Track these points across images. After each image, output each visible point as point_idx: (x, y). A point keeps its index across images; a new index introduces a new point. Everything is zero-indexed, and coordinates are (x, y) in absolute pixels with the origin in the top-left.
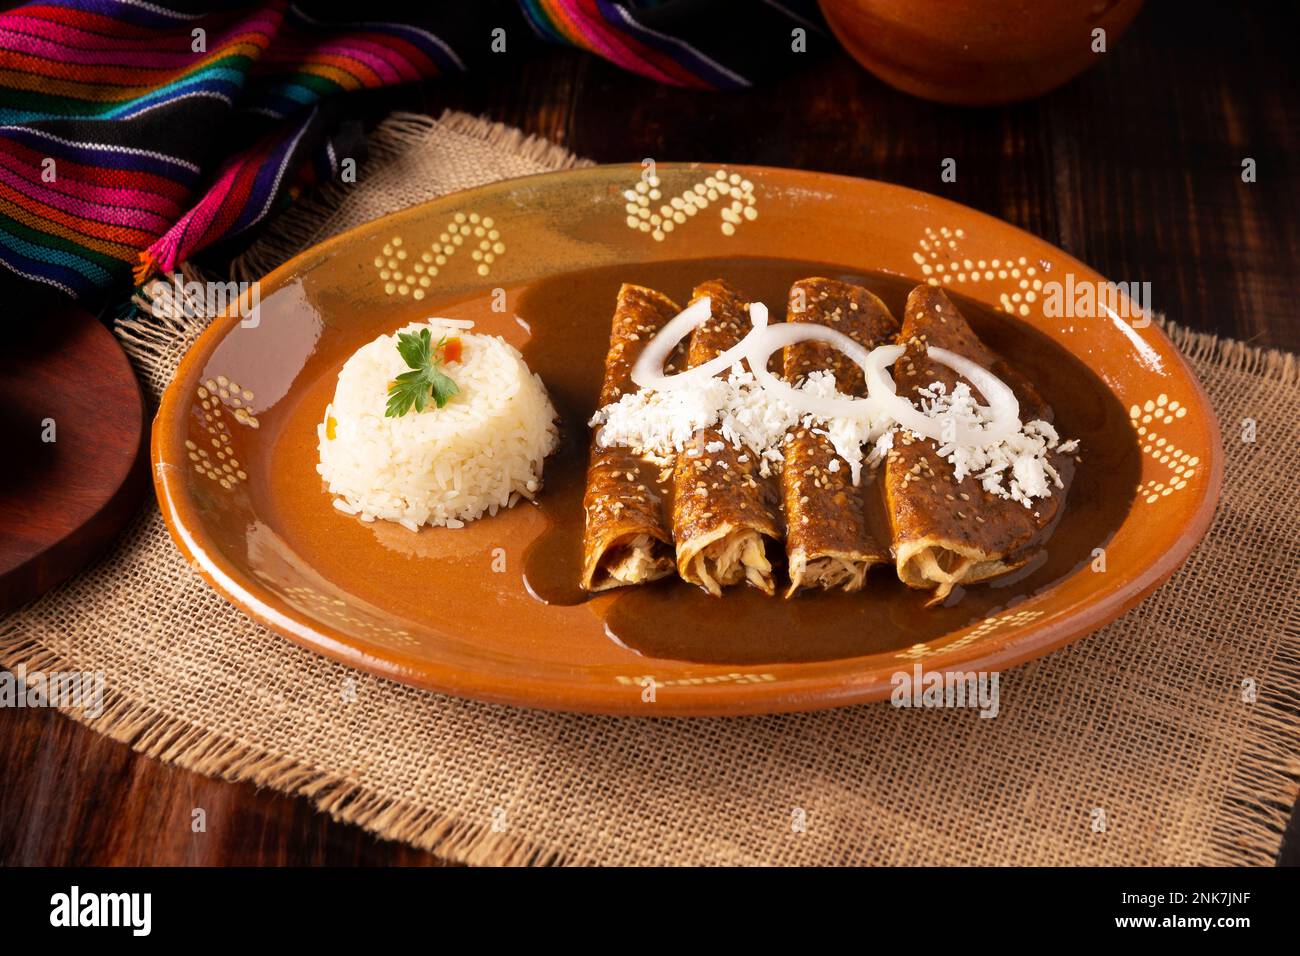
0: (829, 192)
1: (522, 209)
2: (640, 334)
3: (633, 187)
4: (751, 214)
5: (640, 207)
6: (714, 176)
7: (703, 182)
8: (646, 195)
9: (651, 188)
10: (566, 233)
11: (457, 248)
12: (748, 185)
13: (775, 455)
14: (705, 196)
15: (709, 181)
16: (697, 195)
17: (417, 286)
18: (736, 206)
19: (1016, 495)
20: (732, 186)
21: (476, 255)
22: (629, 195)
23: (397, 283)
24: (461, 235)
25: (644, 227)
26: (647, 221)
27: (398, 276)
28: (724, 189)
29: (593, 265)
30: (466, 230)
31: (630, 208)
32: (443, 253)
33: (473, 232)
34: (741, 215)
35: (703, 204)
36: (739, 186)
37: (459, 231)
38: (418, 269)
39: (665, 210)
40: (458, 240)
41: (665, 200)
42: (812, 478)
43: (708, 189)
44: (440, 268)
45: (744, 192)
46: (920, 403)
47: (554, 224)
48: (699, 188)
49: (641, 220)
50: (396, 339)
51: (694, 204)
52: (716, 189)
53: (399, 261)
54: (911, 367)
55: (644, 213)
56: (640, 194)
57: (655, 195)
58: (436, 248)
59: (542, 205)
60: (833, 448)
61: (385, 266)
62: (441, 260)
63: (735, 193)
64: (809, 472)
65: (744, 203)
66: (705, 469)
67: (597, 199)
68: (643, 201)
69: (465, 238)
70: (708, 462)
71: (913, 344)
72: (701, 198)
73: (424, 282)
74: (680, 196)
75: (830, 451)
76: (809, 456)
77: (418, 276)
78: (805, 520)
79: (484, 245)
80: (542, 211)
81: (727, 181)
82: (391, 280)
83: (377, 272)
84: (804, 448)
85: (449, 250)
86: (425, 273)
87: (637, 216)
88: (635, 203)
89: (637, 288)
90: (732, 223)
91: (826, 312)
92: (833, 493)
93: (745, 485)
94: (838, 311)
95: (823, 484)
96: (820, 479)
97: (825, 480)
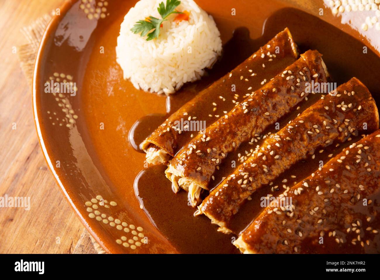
4: (378, 27)
16: (361, 3)
28: (374, 8)
42: (241, 177)
51: (358, 6)
64: (243, 174)
78: (217, 195)
91: (343, 103)
92: (245, 190)
93: (213, 160)
94: (350, 105)
95: (242, 184)
96: (243, 181)
97: (245, 182)
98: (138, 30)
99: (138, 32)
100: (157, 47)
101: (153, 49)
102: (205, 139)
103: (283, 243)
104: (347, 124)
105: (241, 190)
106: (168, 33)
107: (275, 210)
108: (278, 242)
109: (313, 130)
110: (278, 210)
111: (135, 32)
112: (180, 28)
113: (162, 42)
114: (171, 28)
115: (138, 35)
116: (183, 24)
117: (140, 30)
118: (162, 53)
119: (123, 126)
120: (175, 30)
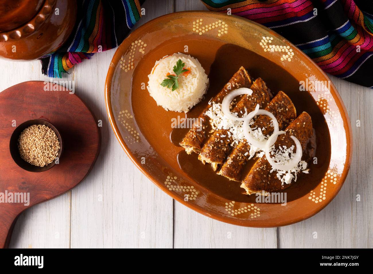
0: (310, 68)
1: (236, 27)
2: (235, 86)
3: (266, 37)
4: (289, 60)
5: (265, 42)
6: (287, 46)
7: (283, 46)
8: (268, 40)
9: (270, 40)
10: (244, 37)
11: (215, 27)
12: (293, 54)
13: (237, 142)
14: (281, 49)
15: (285, 47)
16: (280, 48)
17: (201, 31)
18: (287, 56)
19: (282, 180)
20: (289, 51)
21: (219, 31)
22: (264, 38)
23: (197, 29)
24: (218, 25)
25: (263, 47)
26: (265, 46)
27: (197, 28)
28: (287, 51)
29: (246, 48)
30: (220, 25)
31: (262, 41)
32: (211, 27)
33: (221, 26)
34: (287, 59)
35: (280, 50)
36: (291, 52)
37: (218, 24)
38: (203, 28)
39: (270, 46)
40: (217, 26)
41: (271, 44)
42: (238, 156)
43: (283, 48)
44: (209, 30)
45: (291, 55)
46: (277, 150)
47: (242, 34)
48: (281, 47)
49: (263, 45)
50: (178, 60)
51: (278, 49)
52: (285, 49)
53: (199, 25)
54: (284, 138)
55: (265, 44)
56: (266, 39)
57: (270, 42)
58: (210, 25)
59: (242, 28)
60: (250, 149)
61: (195, 25)
62: (210, 28)
63: (289, 53)
64: (239, 154)
65: (289, 57)
66: (216, 141)
67: (256, 34)
68: (266, 41)
69: (219, 26)
70: (218, 140)
71: (290, 131)
72: (280, 49)
73: (203, 31)
74: (276, 45)
75: (248, 150)
76: (242, 149)
77: (202, 29)
78: (228, 166)
79: (223, 30)
80: (241, 29)
81: (289, 50)
82: (195, 28)
83: (193, 25)
84: (243, 147)
85: (213, 27)
86: (205, 30)
87: (263, 43)
88: (264, 40)
89: (245, 70)
90: (284, 59)
91: (279, 108)
92: (241, 161)
93: (223, 149)
94: (282, 109)
95: (239, 158)
96: (239, 157)
97: (241, 158)
98: (165, 85)
99: (166, 86)
100: (179, 93)
101: (177, 95)
102: (217, 140)
103: (263, 182)
104: (282, 118)
105: (239, 161)
106: (182, 84)
107: (258, 169)
108: (261, 183)
109: (267, 125)
110: (259, 169)
111: (164, 86)
112: (188, 80)
113: (181, 90)
114: (184, 80)
115: (166, 87)
116: (189, 76)
117: (167, 85)
118: (183, 97)
119: (166, 134)
120: (186, 81)
